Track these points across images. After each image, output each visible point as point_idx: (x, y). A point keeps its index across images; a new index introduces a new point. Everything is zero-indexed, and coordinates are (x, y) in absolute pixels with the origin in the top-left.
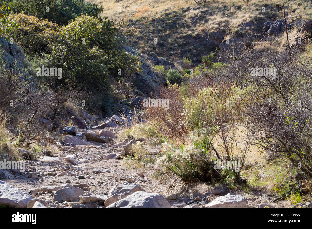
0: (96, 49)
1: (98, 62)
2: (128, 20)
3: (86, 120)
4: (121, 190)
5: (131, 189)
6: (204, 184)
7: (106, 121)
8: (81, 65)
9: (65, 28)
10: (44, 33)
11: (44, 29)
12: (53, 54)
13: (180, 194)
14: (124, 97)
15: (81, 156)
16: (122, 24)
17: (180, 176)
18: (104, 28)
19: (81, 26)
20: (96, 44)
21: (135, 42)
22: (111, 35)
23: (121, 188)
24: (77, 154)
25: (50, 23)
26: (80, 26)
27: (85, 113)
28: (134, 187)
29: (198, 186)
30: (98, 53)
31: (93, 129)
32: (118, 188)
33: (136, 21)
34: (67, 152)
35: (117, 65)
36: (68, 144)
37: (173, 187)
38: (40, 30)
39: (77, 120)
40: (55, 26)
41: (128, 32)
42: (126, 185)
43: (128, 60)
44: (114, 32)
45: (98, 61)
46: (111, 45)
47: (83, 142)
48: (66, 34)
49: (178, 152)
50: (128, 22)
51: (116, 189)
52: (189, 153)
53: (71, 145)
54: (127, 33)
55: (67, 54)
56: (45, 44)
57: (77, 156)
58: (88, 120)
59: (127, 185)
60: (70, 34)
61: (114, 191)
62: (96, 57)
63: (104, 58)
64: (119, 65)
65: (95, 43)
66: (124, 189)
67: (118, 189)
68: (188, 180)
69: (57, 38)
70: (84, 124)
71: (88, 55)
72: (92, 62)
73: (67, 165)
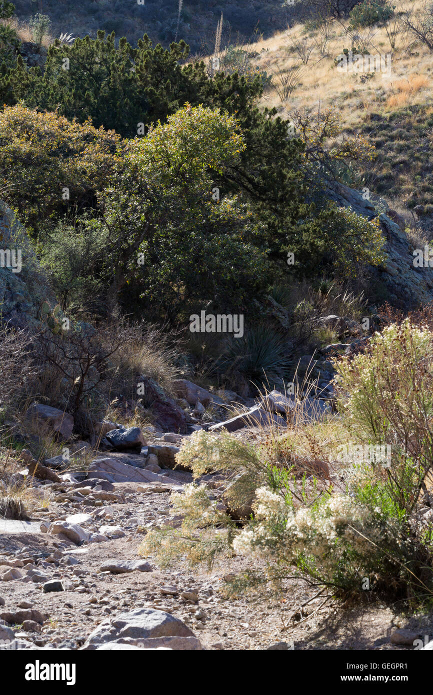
0: (231, 202)
1: (234, 240)
2: (369, 114)
3: (193, 405)
4: (123, 629)
5: (151, 628)
6: (388, 609)
7: (251, 408)
8: (186, 249)
9: (138, 145)
10: (80, 159)
11: (82, 149)
12: (109, 220)
13: (312, 639)
14: (334, 335)
15: (109, 517)
16: (328, 128)
17: (329, 585)
18: (265, 141)
19: (184, 138)
20: (244, 186)
21: (388, 178)
22: (286, 160)
23: (124, 624)
24: (100, 510)
25: (100, 132)
26: (182, 139)
27: (191, 386)
28: (159, 622)
29: (366, 617)
30: (238, 214)
31: (210, 430)
32: (114, 625)
33: (391, 119)
34: (78, 507)
35: (306, 244)
36: (92, 480)
37: (303, 619)
38: (71, 153)
39: (164, 407)
40: (113, 139)
41: (345, 151)
42: (137, 617)
43: (343, 231)
44: (294, 151)
45: (234, 236)
46: (284, 188)
47: (144, 473)
48: (143, 161)
49: (303, 515)
50: (369, 121)
51: (107, 627)
52: (334, 518)
53: (99, 484)
54: (342, 154)
55: (147, 218)
56: (81, 190)
57: (99, 518)
58: (200, 406)
59: (143, 615)
60: (153, 160)
61: (102, 635)
62: (229, 225)
63: (256, 227)
64: (312, 244)
65: (242, 185)
66: (130, 628)
67: (113, 628)
68: (350, 595)
69: (121, 173)
70: (184, 417)
71: (209, 220)
72: (218, 240)
73: (54, 544)
